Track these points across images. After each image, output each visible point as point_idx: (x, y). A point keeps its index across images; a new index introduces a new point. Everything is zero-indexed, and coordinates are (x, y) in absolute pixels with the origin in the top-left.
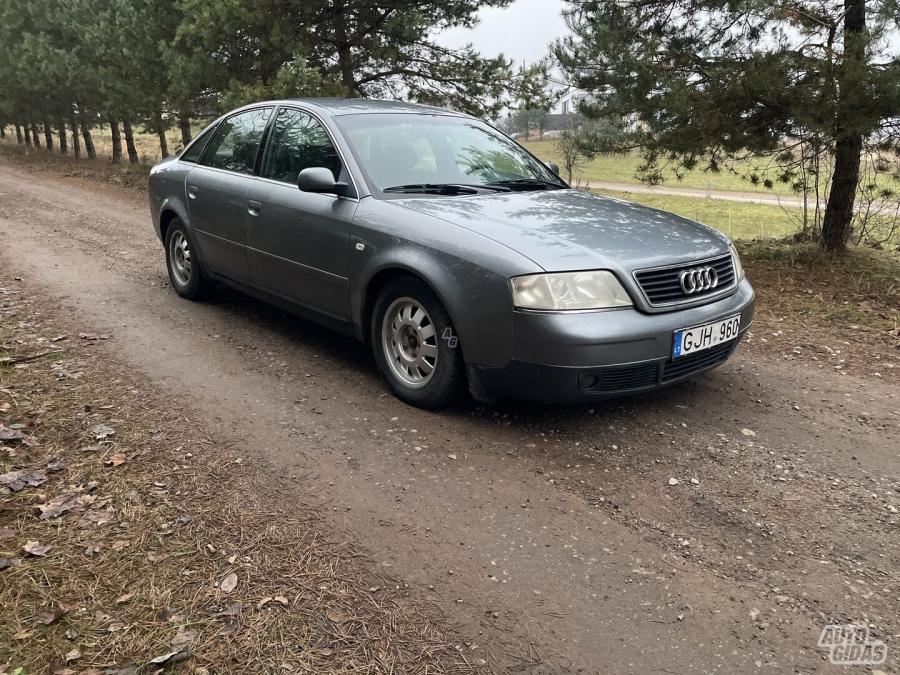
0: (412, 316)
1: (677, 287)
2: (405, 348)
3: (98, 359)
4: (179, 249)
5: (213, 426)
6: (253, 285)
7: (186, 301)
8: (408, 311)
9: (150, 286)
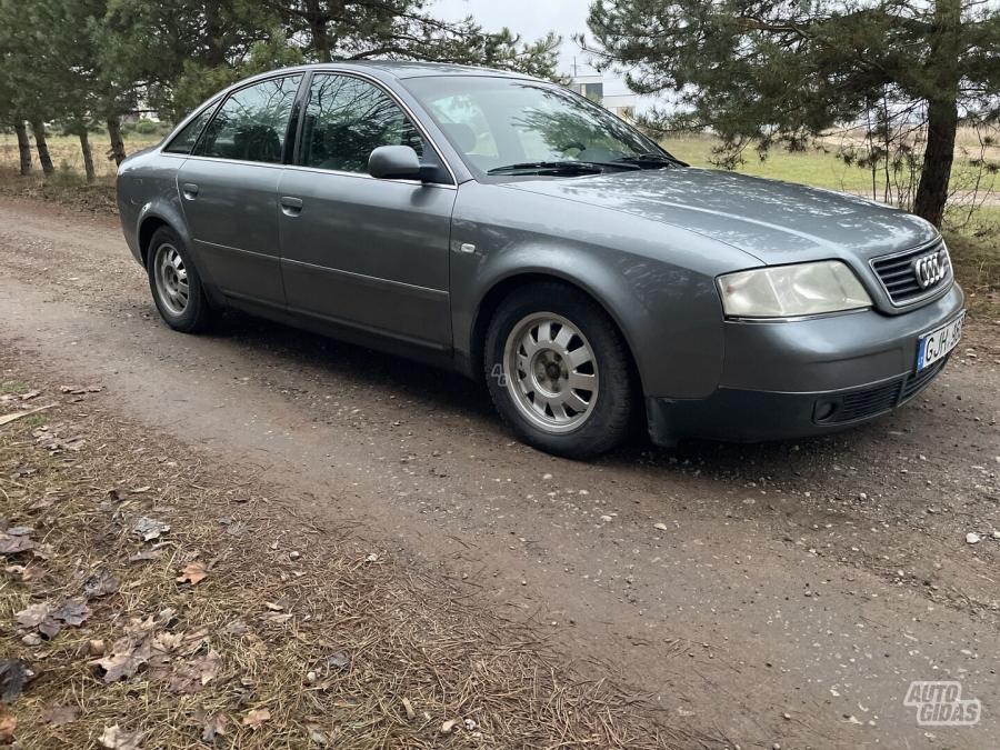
0: (553, 338)
1: (911, 279)
2: (541, 380)
3: (98, 421)
4: (170, 269)
5: (307, 508)
6: (289, 309)
7: (184, 335)
8: (544, 332)
9: (127, 318)
